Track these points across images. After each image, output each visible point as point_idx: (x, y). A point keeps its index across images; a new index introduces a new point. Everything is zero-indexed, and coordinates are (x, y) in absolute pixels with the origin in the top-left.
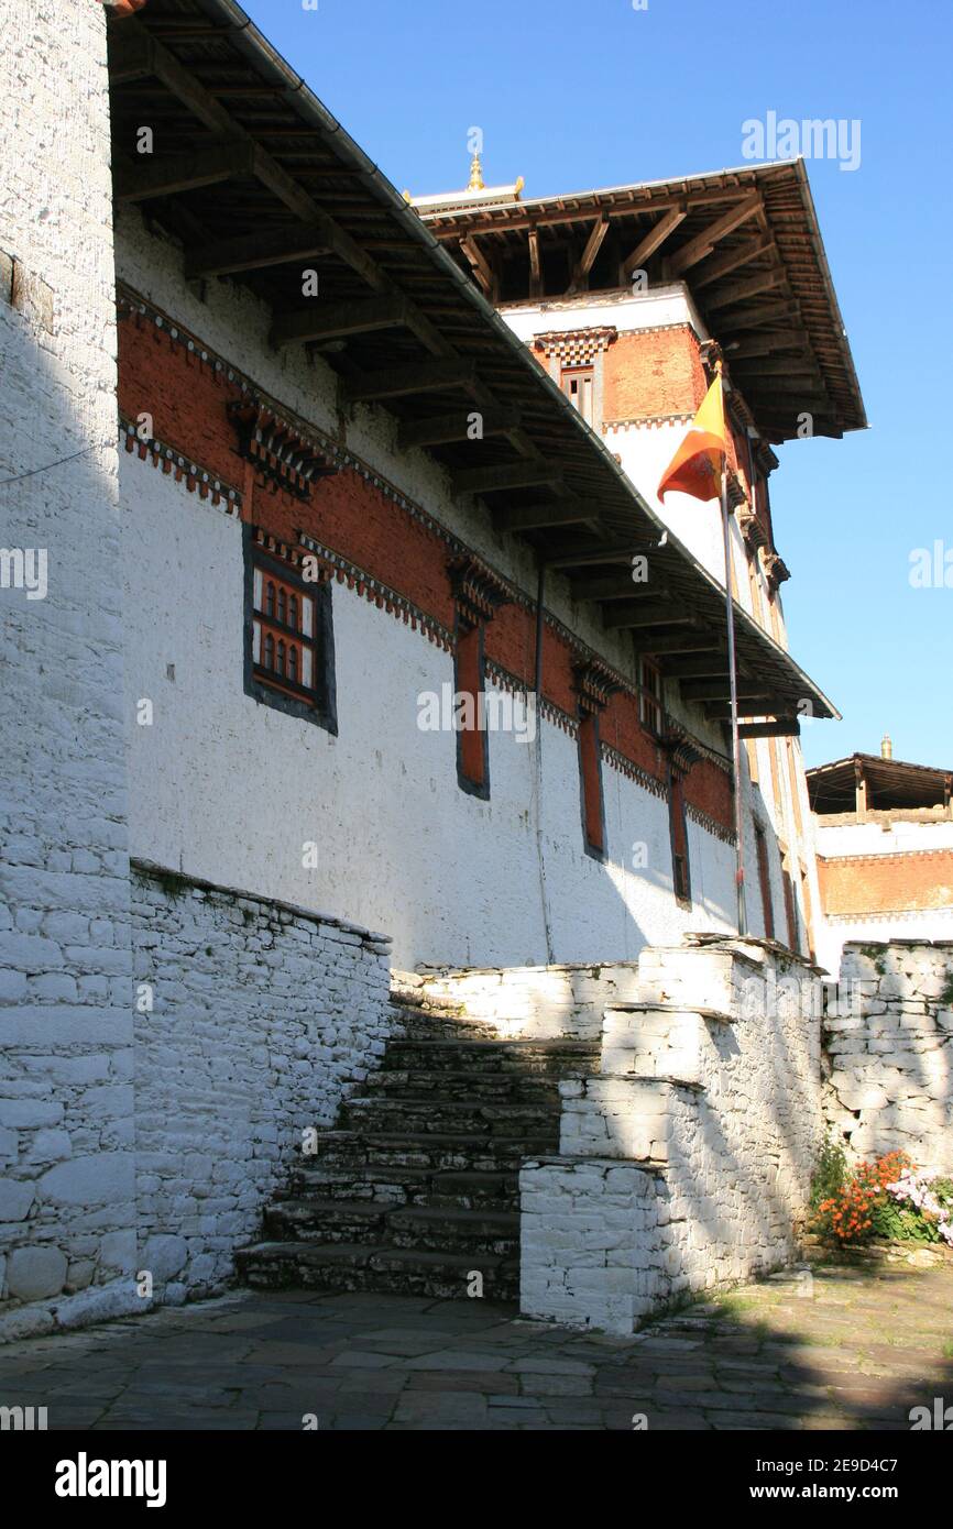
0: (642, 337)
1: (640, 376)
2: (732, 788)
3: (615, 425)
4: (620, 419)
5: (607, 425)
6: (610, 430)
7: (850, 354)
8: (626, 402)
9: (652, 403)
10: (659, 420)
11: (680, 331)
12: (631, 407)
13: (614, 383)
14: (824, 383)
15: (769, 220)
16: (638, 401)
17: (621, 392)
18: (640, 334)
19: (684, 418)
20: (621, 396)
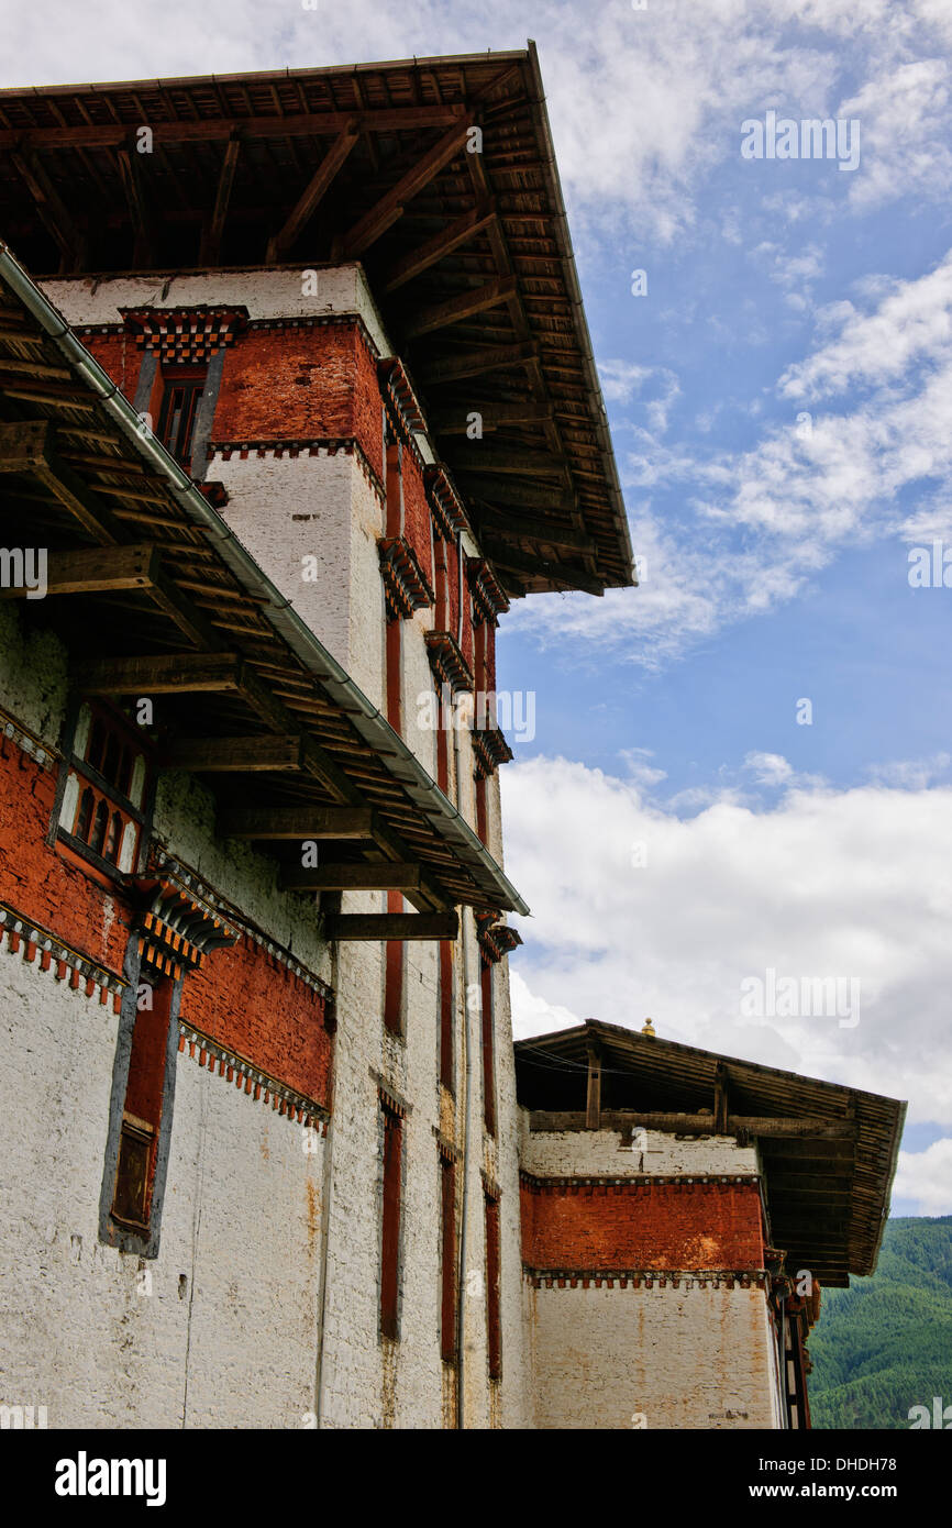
0: (287, 331)
1: (277, 383)
2: (330, 1026)
3: (227, 448)
4: (236, 439)
5: (214, 447)
6: (219, 455)
7: (612, 453)
8: (249, 419)
9: (288, 421)
10: (295, 445)
11: (345, 328)
12: (255, 424)
13: (235, 390)
14: (576, 501)
15: (490, 179)
16: (267, 417)
17: (243, 404)
18: (284, 327)
19: (333, 444)
20: (244, 409)
